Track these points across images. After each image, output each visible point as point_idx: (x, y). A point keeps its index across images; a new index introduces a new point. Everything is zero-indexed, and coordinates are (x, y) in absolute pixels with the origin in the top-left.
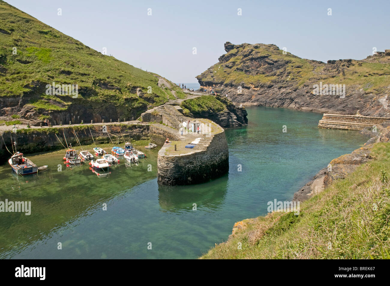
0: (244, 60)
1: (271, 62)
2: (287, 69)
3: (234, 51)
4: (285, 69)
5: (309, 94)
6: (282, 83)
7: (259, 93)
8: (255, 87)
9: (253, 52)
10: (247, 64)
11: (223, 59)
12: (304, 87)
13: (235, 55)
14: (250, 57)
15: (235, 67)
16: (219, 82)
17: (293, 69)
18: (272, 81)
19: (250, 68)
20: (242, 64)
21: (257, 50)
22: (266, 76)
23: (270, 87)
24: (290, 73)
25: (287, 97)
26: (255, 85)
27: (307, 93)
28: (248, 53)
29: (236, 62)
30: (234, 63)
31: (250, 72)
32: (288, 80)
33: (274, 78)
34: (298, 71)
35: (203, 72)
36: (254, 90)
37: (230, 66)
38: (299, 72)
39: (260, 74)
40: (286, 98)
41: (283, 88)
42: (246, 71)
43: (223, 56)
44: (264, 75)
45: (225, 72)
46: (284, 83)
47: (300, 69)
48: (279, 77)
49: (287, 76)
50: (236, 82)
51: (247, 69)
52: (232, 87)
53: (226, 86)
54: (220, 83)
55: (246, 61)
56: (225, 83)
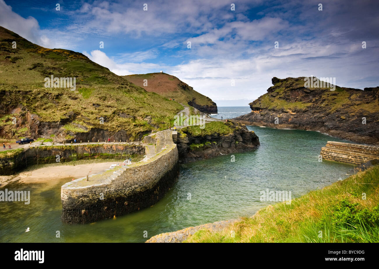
0: (286, 90)
1: (309, 91)
2: (323, 96)
3: (279, 84)
4: (321, 97)
5: (339, 119)
6: (316, 109)
7: (295, 116)
8: (292, 112)
9: (294, 84)
10: (288, 94)
11: (270, 90)
12: (336, 112)
13: (279, 87)
14: (291, 88)
15: (279, 96)
16: (265, 107)
17: (329, 96)
18: (308, 107)
19: (290, 97)
20: (284, 94)
21: (297, 83)
22: (303, 103)
23: (305, 111)
24: (325, 100)
25: (319, 120)
26: (292, 110)
27: (337, 117)
28: (289, 85)
29: (280, 92)
30: (278, 93)
31: (290, 100)
32: (322, 106)
33: (309, 104)
34: (333, 98)
35: (254, 100)
36: (292, 115)
37: (274, 95)
38: (335, 99)
39: (298, 101)
40: (318, 122)
41: (317, 112)
42: (287, 99)
43: (271, 88)
44: (301, 102)
45: (270, 100)
46: (318, 108)
47: (335, 97)
48: (315, 103)
49: (322, 103)
50: (277, 108)
51: (287, 98)
52: (274, 111)
53: (270, 110)
54: (265, 109)
55: (288, 91)
56: (269, 108)
